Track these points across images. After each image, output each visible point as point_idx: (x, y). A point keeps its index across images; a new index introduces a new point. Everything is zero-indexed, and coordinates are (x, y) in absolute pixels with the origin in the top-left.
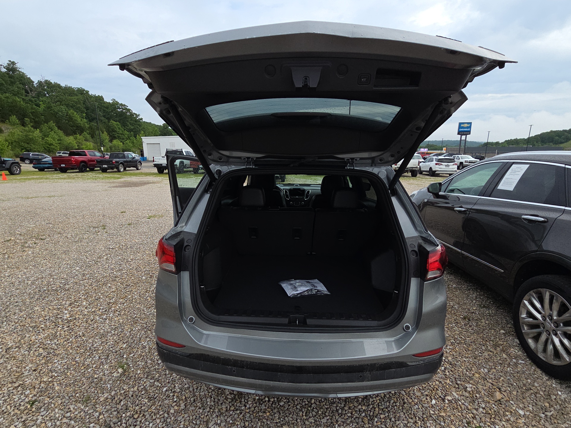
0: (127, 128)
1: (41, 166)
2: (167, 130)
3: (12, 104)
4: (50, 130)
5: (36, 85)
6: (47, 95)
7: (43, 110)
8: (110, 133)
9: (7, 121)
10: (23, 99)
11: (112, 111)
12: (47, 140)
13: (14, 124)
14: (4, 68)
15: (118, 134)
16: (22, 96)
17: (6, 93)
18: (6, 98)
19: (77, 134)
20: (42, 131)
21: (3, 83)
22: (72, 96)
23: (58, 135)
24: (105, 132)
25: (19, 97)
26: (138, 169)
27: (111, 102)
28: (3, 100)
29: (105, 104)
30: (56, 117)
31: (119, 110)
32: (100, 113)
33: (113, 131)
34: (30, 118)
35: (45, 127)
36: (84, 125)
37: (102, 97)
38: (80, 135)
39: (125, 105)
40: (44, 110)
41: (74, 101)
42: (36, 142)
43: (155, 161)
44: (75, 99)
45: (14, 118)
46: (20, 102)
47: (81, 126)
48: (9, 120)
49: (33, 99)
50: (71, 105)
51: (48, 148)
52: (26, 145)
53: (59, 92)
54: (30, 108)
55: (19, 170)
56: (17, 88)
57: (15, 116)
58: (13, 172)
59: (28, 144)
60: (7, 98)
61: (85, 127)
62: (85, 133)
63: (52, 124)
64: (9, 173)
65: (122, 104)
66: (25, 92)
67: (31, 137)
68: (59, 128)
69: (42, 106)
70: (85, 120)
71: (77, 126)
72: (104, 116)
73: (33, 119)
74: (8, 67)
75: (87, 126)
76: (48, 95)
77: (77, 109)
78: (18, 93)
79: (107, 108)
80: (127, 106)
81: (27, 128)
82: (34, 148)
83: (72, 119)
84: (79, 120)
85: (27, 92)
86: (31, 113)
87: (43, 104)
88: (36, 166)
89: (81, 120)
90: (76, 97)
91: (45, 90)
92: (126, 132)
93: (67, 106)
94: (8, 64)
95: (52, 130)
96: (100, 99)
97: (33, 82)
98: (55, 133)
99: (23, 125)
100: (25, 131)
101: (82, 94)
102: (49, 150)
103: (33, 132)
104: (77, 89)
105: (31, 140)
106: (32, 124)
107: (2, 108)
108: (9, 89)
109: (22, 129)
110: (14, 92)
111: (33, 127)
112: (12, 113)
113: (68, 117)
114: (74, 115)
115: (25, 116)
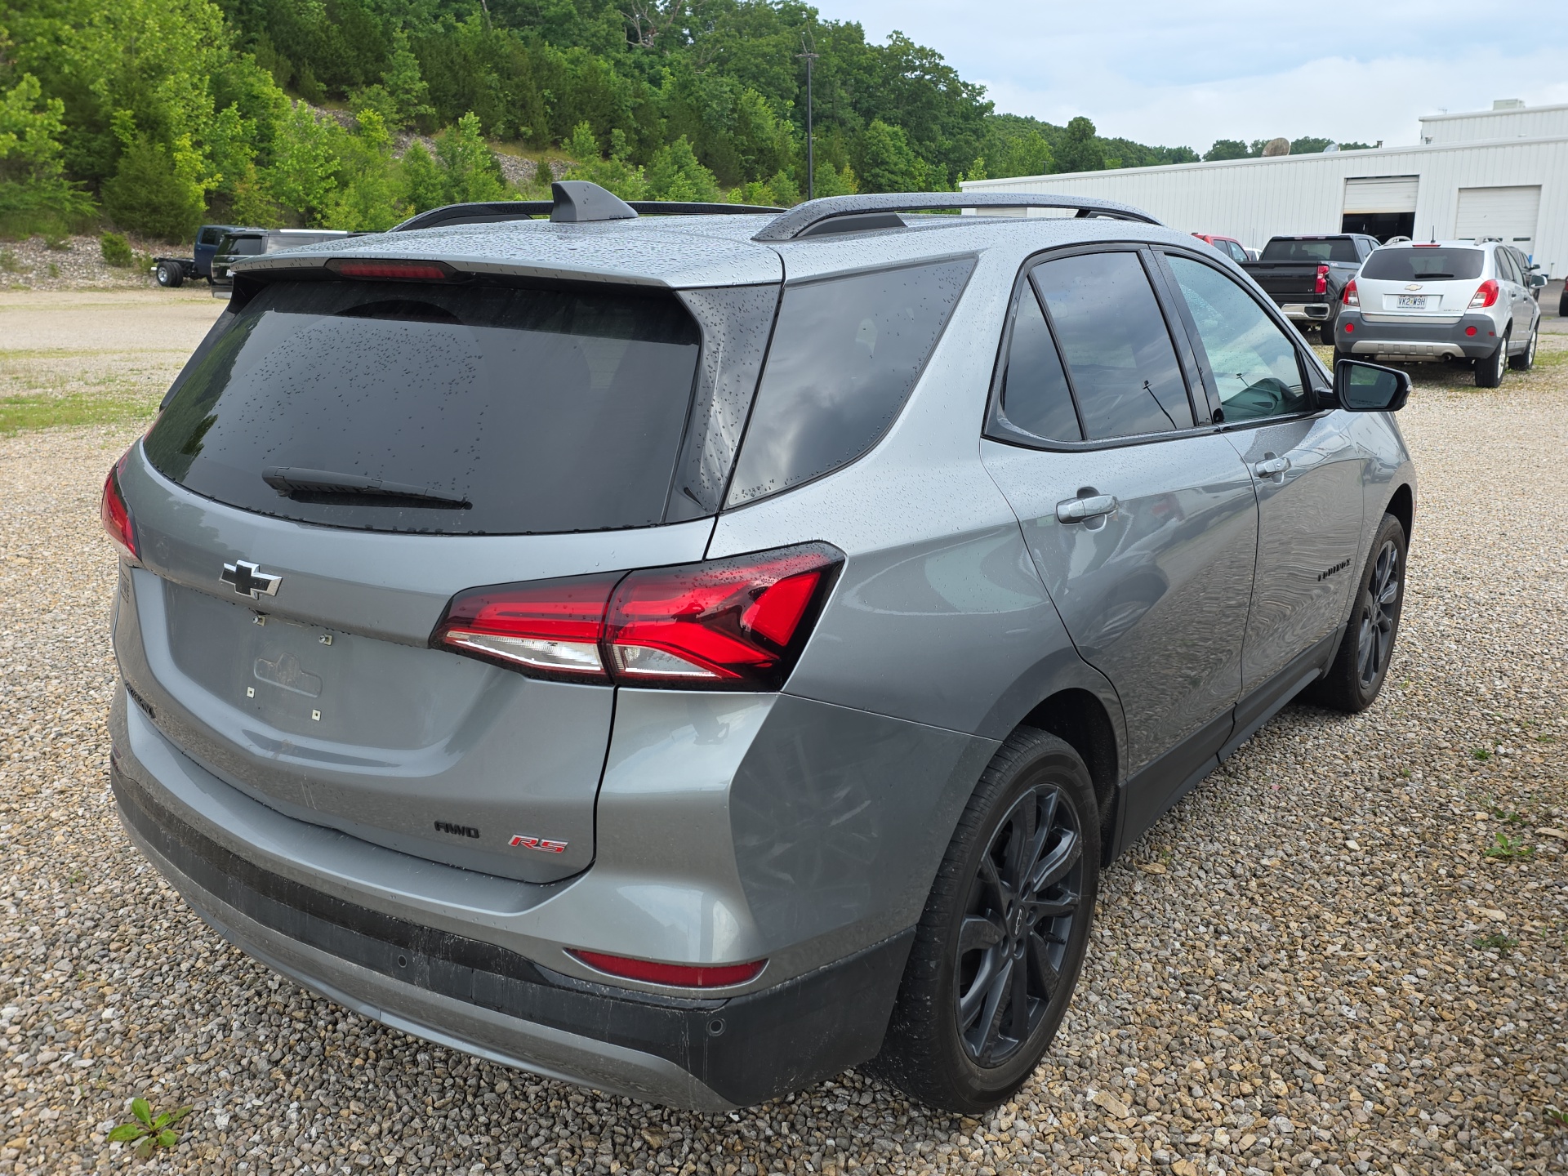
0: (927, 149)
2: (1085, 149)
3: (586, 81)
4: (676, 167)
5: (662, 8)
6: (690, 41)
7: (666, 97)
8: (863, 171)
9: (566, 140)
10: (618, 63)
11: (886, 82)
13: (580, 153)
15: (892, 172)
16: (618, 52)
17: (575, 44)
18: (572, 62)
19: (754, 180)
20: (655, 174)
21: (570, 12)
22: (761, 36)
23: (695, 184)
24: (847, 170)
25: (607, 57)
27: (885, 46)
28: (565, 71)
29: (865, 53)
30: (700, 117)
31: (908, 74)
32: (843, 93)
33: (875, 161)
34: (628, 129)
35: (663, 158)
36: (784, 143)
37: (859, 26)
38: (765, 183)
39: (934, 54)
40: (671, 98)
41: (764, 55)
44: (768, 45)
45: (584, 131)
46: (607, 73)
47: (771, 150)
48: (571, 138)
49: (646, 60)
50: (754, 69)
53: (724, 24)
54: (631, 92)
56: (605, 25)
57: (587, 126)
60: (575, 61)
61: (786, 152)
62: (781, 174)
63: (684, 145)
65: (922, 49)
66: (629, 38)
68: (705, 160)
69: (667, 85)
70: (789, 125)
71: (761, 151)
72: (854, 106)
73: (637, 132)
75: (793, 145)
76: (694, 39)
77: (770, 86)
78: (608, 42)
79: (869, 70)
80: (941, 58)
81: (607, 165)
83: (747, 124)
84: (771, 123)
85: (633, 36)
86: (633, 109)
87: (672, 74)
89: (777, 125)
90: (773, 39)
91: (684, 23)
92: (920, 163)
93: (741, 73)
95: (681, 168)
96: (853, 33)
98: (688, 176)
99: (606, 155)
101: (793, 24)
104: (780, 6)
106: (629, 149)
107: (559, 99)
108: (586, 30)
109: (598, 169)
110: (598, 38)
111: (629, 159)
112: (582, 111)
113: (736, 116)
114: (758, 107)
115: (613, 122)
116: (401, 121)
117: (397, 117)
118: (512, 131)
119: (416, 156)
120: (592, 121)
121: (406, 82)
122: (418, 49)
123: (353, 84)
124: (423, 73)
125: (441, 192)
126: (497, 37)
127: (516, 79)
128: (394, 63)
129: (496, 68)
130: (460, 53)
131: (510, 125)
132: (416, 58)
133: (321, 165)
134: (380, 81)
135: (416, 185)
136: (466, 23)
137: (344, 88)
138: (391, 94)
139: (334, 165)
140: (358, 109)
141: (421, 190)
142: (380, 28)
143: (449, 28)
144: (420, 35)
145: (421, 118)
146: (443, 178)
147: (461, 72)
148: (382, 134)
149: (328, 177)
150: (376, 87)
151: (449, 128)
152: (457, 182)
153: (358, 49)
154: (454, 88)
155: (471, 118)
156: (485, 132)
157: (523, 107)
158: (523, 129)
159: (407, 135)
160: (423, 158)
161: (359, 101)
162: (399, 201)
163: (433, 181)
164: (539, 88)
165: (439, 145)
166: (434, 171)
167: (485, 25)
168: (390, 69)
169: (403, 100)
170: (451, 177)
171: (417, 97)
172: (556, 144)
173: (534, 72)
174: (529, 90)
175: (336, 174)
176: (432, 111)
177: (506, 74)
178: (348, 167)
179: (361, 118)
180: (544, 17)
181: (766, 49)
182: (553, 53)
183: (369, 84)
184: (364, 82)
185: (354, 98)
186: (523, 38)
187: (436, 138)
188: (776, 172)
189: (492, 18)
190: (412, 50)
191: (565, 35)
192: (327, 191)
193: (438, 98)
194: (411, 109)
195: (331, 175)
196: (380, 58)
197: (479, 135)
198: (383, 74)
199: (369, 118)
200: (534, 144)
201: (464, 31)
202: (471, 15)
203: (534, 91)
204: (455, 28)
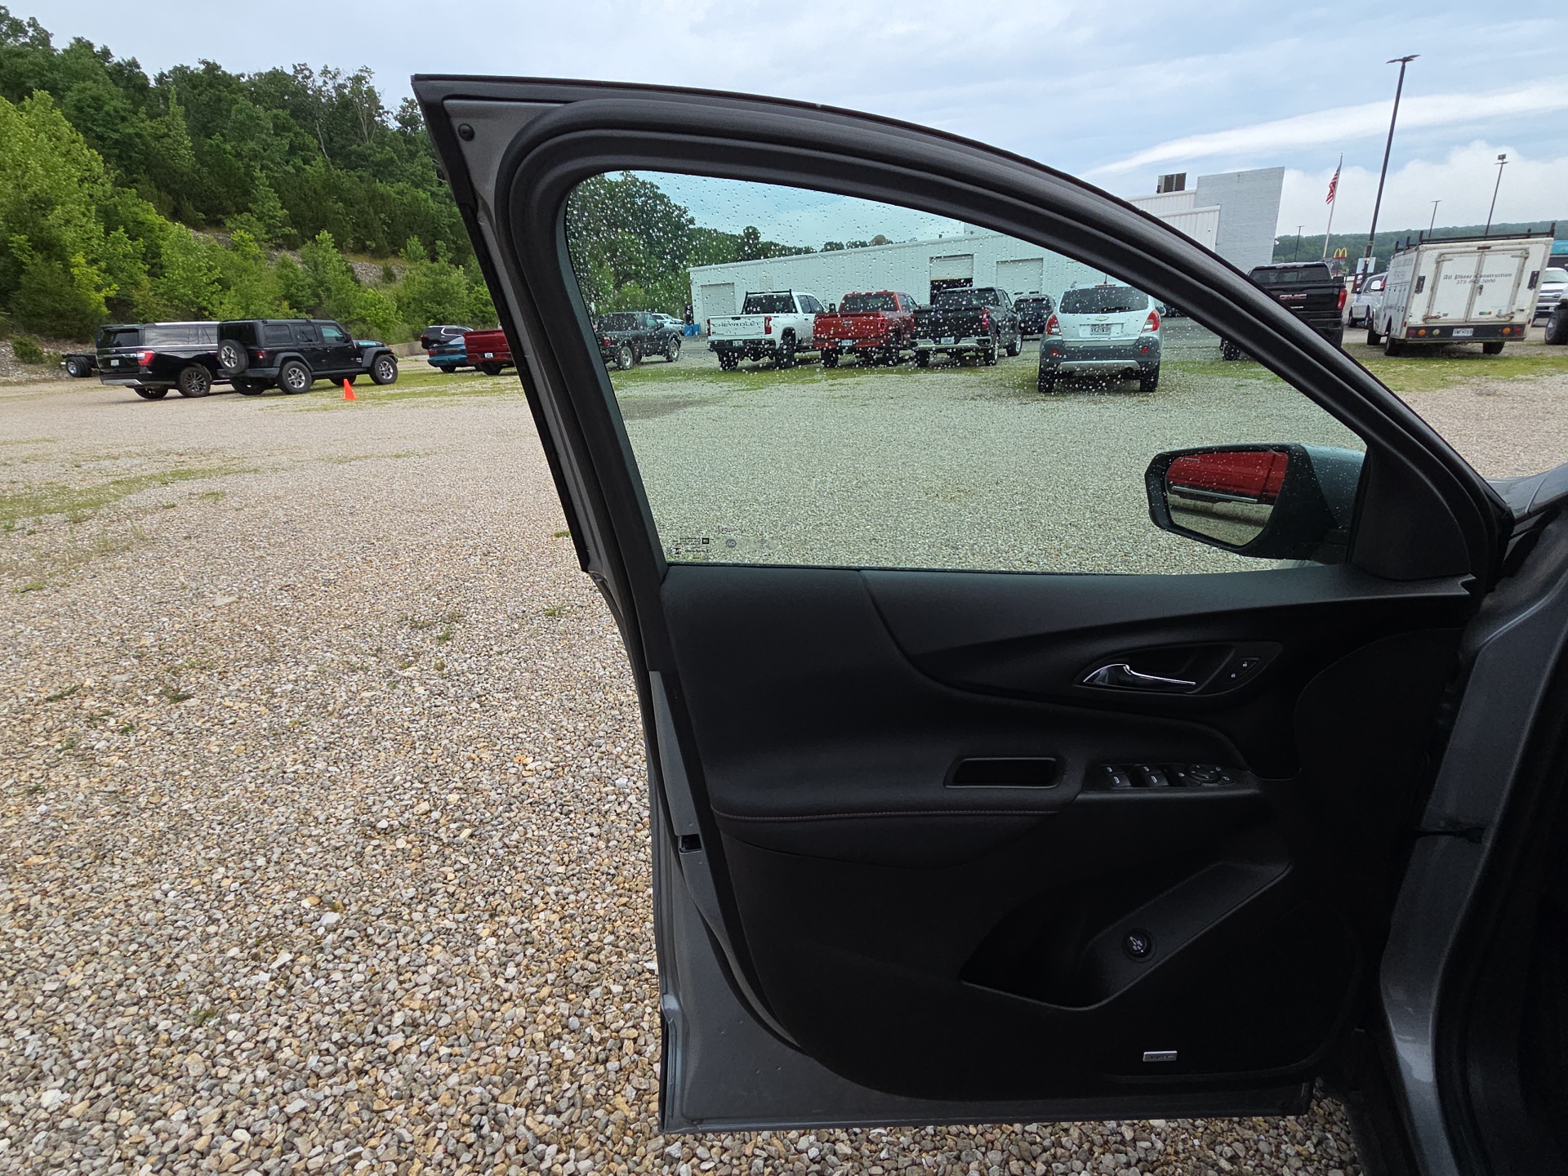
1: (446, 358)
2: (755, 246)
3: (411, 206)
8: (617, 265)
9: (402, 250)
10: (433, 194)
11: (623, 204)
12: (478, 291)
13: (415, 258)
14: (396, 118)
15: (636, 265)
16: (431, 185)
17: (399, 181)
18: (398, 193)
20: (472, 271)
21: (392, 158)
24: (606, 264)
25: (425, 190)
26: (670, 360)
27: (621, 180)
28: (394, 200)
29: (607, 185)
31: (638, 199)
34: (447, 240)
39: (653, 185)
42: (455, 298)
43: (714, 332)
45: (414, 243)
46: (426, 201)
48: (405, 248)
51: (482, 312)
52: (435, 308)
55: (392, 371)
56: (420, 168)
57: (416, 239)
58: (379, 377)
59: (439, 304)
60: (401, 193)
64: (372, 381)
66: (439, 177)
67: (444, 286)
73: (455, 243)
74: (403, 117)
78: (424, 179)
79: (611, 197)
81: (436, 265)
82: (453, 314)
86: (449, 227)
88: (436, 358)
94: (402, 107)
99: (434, 260)
100: (432, 271)
102: (484, 316)
103: (449, 274)
105: (446, 292)
106: (450, 255)
107: (392, 221)
108: (406, 170)
109: (428, 268)
110: (416, 176)
111: (451, 262)
112: (411, 229)
115: (436, 236)
116: (270, 240)
117: (267, 237)
118: (360, 245)
119: (285, 265)
120: (420, 236)
121: (270, 210)
122: (276, 185)
123: (228, 213)
124: (283, 203)
125: (309, 291)
126: (338, 176)
127: (357, 207)
128: (258, 196)
129: (340, 199)
130: (310, 189)
131: (357, 240)
132: (276, 192)
133: (205, 274)
134: (249, 210)
135: (288, 287)
136: (312, 166)
137: (220, 216)
138: (259, 219)
139: (216, 274)
140: (232, 230)
141: (293, 290)
142: (243, 170)
143: (298, 170)
144: (276, 175)
145: (286, 237)
146: (309, 280)
147: (313, 202)
148: (254, 249)
149: (213, 283)
150: (246, 215)
151: (309, 243)
152: (321, 283)
153: (227, 186)
154: (309, 214)
155: (325, 235)
156: (339, 245)
157: (365, 227)
158: (368, 243)
159: (277, 250)
160: (291, 266)
161: (233, 226)
162: (275, 298)
163: (302, 283)
164: (376, 213)
165: (302, 257)
166: (301, 276)
167: (328, 169)
168: (255, 201)
169: (269, 224)
170: (316, 280)
171: (280, 222)
172: (395, 253)
173: (370, 201)
174: (369, 214)
175: (219, 280)
176: (294, 231)
177: (350, 204)
178: (229, 275)
179: (235, 237)
180: (373, 162)
182: (381, 187)
183: (240, 212)
184: (236, 212)
185: (229, 224)
186: (358, 177)
187: (299, 251)
189: (333, 164)
190: (271, 186)
191: (391, 174)
192: (213, 293)
193: (298, 222)
194: (277, 230)
195: (214, 281)
196: (247, 193)
197: (333, 247)
198: (250, 205)
199: (241, 237)
200: (377, 254)
201: (311, 171)
202: (315, 159)
203: (372, 214)
204: (304, 170)
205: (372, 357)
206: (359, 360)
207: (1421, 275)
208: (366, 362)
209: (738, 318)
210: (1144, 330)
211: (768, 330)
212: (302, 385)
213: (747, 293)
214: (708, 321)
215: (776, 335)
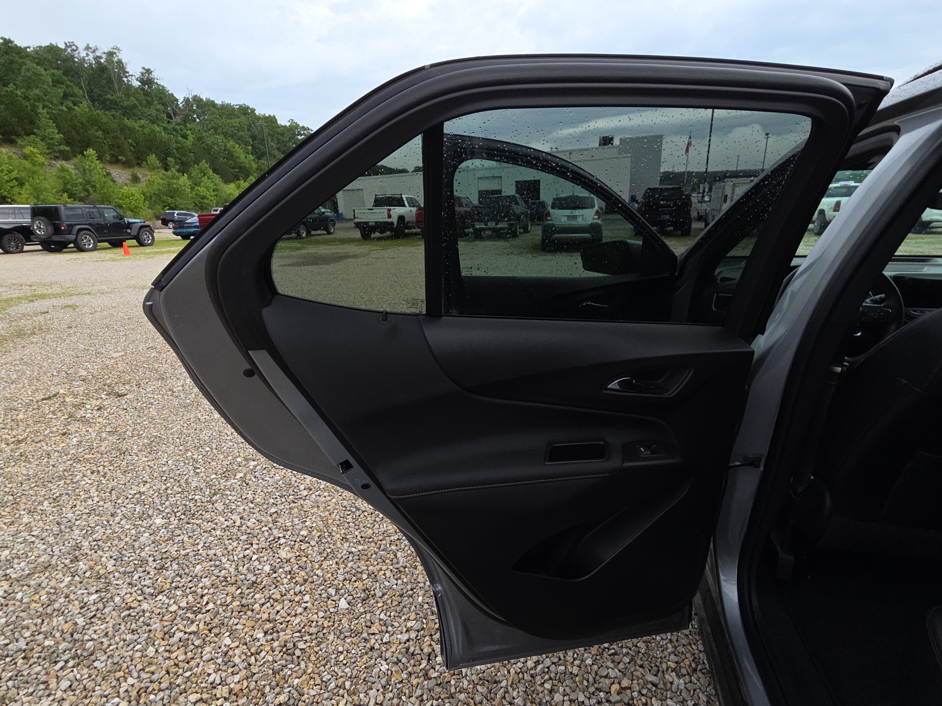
1: (185, 230)
3: (149, 135)
4: (202, 174)
5: (181, 105)
6: (198, 120)
7: (191, 144)
9: (144, 163)
10: (165, 128)
11: (290, 140)
12: (197, 190)
13: (153, 168)
14: (137, 80)
16: (163, 123)
17: (141, 119)
18: (141, 127)
19: (240, 180)
20: (192, 177)
21: (135, 104)
22: (231, 119)
23: (213, 182)
25: (158, 125)
26: (329, 233)
27: (287, 125)
28: (138, 131)
29: (279, 128)
30: (209, 153)
31: (299, 137)
32: (272, 144)
34: (175, 158)
35: (195, 170)
36: (250, 164)
37: (274, 117)
38: (245, 181)
39: (309, 129)
40: (193, 144)
41: (235, 127)
42: (183, 194)
43: (357, 218)
44: (235, 122)
45: (153, 159)
46: (160, 133)
47: (245, 167)
48: (146, 162)
49: (178, 127)
50: (231, 133)
51: (200, 203)
52: (170, 200)
53: (213, 113)
54: (173, 141)
55: (151, 238)
56: (155, 111)
57: (154, 156)
58: (142, 242)
59: (172, 197)
60: (143, 127)
61: (252, 168)
62: (251, 177)
63: (204, 164)
64: (137, 244)
65: (303, 127)
66: (167, 117)
67: (175, 186)
68: (215, 171)
69: (191, 138)
70: (251, 157)
71: (240, 168)
72: (278, 149)
73: (180, 159)
74: (142, 79)
75: (255, 166)
76: (199, 119)
77: (239, 140)
78: (158, 119)
79: (282, 135)
81: (169, 173)
82: (181, 204)
83: (232, 156)
84: (243, 156)
85: (169, 116)
86: (176, 149)
87: (192, 134)
88: (178, 231)
89: (246, 157)
90: (237, 120)
91: (194, 112)
93: (225, 134)
94: (141, 73)
95: (205, 175)
96: (272, 120)
97: (177, 100)
98: (209, 178)
99: (166, 170)
100: (167, 177)
101: (245, 114)
102: (202, 206)
103: (178, 178)
104: (238, 107)
105: (176, 191)
106: (177, 167)
107: (137, 144)
108: (145, 113)
109: (164, 175)
110: (152, 117)
111: (178, 171)
112: (150, 150)
113: (226, 152)
114: (235, 149)
115: (167, 154)
116: (50, 153)
117: (48, 151)
118: (114, 158)
119: (63, 170)
120: (156, 155)
121: (49, 134)
122: (54, 118)
123: (18, 135)
124: (59, 130)
125: (81, 187)
126: (98, 114)
127: (112, 134)
128: (41, 125)
129: (100, 129)
130: (78, 122)
131: (112, 155)
132: (53, 122)
133: (6, 174)
134: (34, 134)
135: (65, 184)
136: (79, 107)
137: (13, 137)
138: (42, 140)
139: (15, 174)
140: (23, 147)
141: (69, 186)
142: (29, 108)
143: (70, 109)
144: (54, 112)
145: (61, 152)
146: (81, 180)
147: (81, 130)
148: (41, 159)
149: (12, 180)
150: (32, 137)
151: (79, 156)
152: (89, 182)
153: (18, 118)
154: (78, 138)
155: (91, 151)
156: (99, 158)
157: (118, 147)
158: (120, 157)
159: (55, 160)
160: (67, 171)
161: (23, 143)
162: (57, 192)
163: (75, 182)
164: (126, 139)
165: (75, 165)
166: (74, 177)
167: (90, 110)
168: (39, 128)
169: (49, 143)
170: (85, 180)
171: (57, 142)
172: (139, 165)
173: (121, 131)
174: (121, 139)
175: (16, 179)
176: (68, 148)
177: (106, 132)
178: (23, 175)
179: (26, 151)
180: (122, 106)
181: (235, 125)
182: (129, 123)
183: (28, 135)
184: (24, 134)
185: (20, 142)
186: (112, 115)
187: (72, 162)
188: (249, 177)
189: (94, 106)
190: (50, 118)
191: (134, 115)
192: (12, 187)
193: (70, 143)
194: (55, 147)
195: (14, 179)
196: (32, 122)
197: (97, 160)
198: (35, 130)
199: (31, 151)
200: (127, 164)
201: (79, 110)
202: (81, 103)
203: (123, 140)
204: (74, 109)
205: (137, 230)
206: (129, 231)
207: (726, 193)
208: (134, 232)
209: (372, 209)
210: (594, 219)
211: (390, 216)
212: (91, 246)
213: (376, 195)
214: (354, 211)
215: (394, 219)
